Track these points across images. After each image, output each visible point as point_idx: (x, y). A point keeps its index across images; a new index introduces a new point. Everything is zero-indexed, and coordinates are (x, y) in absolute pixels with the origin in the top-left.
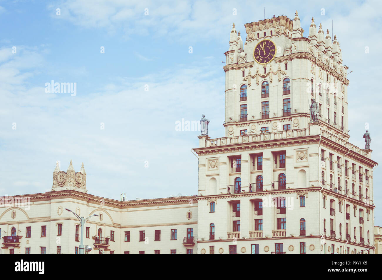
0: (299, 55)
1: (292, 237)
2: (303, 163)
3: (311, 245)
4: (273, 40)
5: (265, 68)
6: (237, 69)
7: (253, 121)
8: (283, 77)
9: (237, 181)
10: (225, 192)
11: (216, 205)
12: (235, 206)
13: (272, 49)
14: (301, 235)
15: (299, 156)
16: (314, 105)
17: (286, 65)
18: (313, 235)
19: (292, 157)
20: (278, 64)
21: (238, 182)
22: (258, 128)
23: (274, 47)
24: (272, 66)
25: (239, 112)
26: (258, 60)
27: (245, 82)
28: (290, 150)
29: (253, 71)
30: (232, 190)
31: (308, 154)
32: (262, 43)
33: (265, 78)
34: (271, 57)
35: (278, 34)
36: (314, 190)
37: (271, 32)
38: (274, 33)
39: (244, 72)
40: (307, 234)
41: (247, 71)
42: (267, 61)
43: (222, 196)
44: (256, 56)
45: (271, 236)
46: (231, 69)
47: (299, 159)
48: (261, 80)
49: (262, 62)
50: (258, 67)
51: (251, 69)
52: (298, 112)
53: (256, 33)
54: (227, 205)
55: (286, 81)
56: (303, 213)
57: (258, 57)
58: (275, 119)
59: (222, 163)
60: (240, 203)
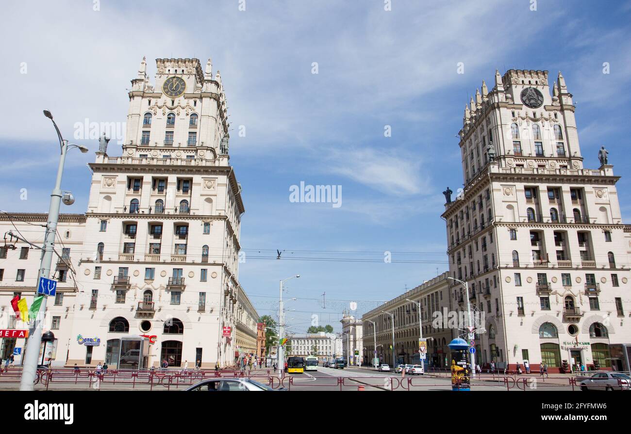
0: (210, 95)
1: (193, 264)
2: (210, 192)
3: (213, 273)
4: (185, 78)
5: (173, 102)
6: (143, 97)
7: (156, 148)
8: (191, 112)
10: (121, 211)
11: (108, 224)
12: (130, 227)
13: (182, 85)
14: (202, 262)
15: (206, 185)
17: (195, 103)
18: (216, 262)
19: (199, 184)
20: (187, 100)
21: (135, 204)
22: (160, 155)
23: (184, 84)
24: (181, 100)
25: (140, 137)
26: (167, 93)
27: (150, 110)
28: (197, 178)
29: (160, 102)
30: (128, 211)
31: (217, 183)
32: (172, 78)
33: (173, 111)
34: (180, 93)
35: (190, 74)
36: (220, 218)
37: (183, 71)
38: (185, 72)
39: (150, 102)
40: (210, 261)
41: (153, 101)
42: (176, 95)
43: (116, 215)
44: (164, 89)
45: (170, 261)
46: (138, 96)
47: (206, 188)
48: (168, 111)
49: (171, 95)
50: (166, 99)
51: (158, 99)
52: (204, 145)
53: (167, 69)
54: (121, 224)
55: (194, 116)
56: (206, 240)
57: (166, 90)
58: (179, 148)
59: (120, 182)
60: (136, 225)
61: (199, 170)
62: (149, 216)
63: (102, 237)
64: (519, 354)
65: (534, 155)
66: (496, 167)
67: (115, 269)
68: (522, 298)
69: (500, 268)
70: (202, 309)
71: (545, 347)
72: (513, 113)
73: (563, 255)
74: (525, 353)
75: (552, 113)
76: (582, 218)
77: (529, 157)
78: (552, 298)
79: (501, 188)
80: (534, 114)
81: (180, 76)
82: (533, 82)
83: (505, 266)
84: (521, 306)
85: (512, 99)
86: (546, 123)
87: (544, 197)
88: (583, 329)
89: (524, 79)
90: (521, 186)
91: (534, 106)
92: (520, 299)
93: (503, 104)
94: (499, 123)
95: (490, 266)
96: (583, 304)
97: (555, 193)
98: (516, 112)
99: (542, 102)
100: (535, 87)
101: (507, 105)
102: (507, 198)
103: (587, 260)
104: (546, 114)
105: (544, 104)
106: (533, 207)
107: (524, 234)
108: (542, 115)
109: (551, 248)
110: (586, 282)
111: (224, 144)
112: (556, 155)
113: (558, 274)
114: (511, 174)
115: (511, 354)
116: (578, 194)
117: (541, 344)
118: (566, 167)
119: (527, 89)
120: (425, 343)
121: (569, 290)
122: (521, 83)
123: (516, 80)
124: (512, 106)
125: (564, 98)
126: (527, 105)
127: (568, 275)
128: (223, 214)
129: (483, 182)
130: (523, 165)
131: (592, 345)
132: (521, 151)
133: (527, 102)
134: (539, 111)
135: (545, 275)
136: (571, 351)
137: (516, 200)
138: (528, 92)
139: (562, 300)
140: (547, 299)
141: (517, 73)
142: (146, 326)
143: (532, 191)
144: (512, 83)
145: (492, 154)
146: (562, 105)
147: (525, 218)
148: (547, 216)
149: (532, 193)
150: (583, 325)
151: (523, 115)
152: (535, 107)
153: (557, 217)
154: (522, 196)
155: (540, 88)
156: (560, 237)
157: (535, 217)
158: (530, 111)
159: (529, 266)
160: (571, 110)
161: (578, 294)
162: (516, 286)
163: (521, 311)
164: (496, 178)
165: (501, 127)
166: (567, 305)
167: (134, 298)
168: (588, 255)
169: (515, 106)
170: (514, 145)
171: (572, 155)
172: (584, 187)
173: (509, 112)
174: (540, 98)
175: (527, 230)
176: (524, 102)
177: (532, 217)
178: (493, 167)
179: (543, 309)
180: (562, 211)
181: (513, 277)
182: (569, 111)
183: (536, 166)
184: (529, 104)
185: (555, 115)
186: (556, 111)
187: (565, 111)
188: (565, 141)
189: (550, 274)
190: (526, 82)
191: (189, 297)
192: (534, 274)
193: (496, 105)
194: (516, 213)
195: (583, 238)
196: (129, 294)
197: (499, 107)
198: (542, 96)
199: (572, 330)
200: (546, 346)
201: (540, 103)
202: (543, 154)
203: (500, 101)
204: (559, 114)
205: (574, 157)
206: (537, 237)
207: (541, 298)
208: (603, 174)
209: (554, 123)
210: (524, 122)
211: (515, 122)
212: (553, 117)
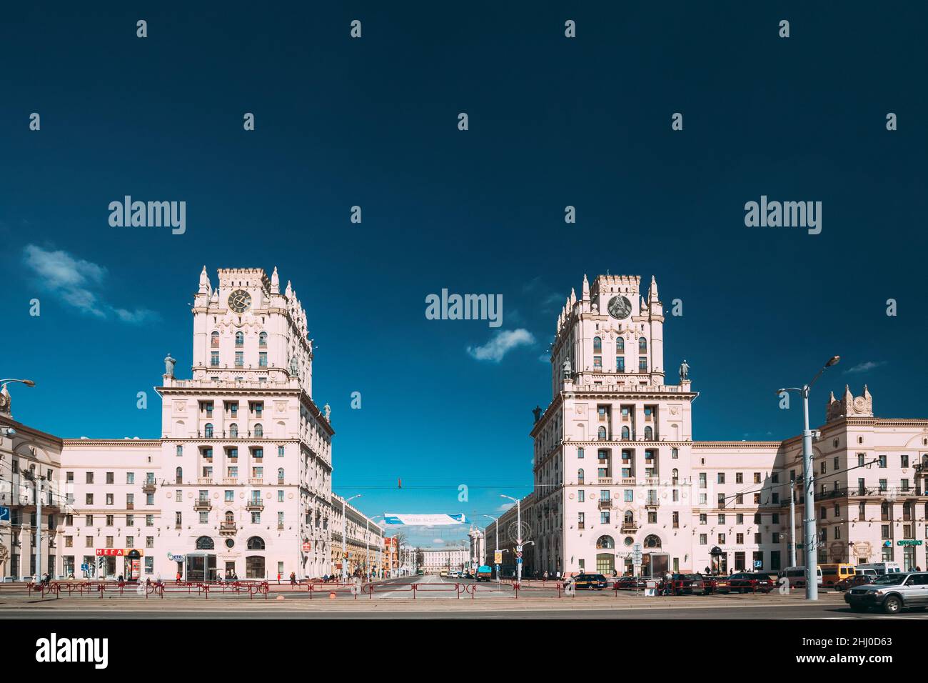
0: (277, 310)
1: (270, 486)
2: (283, 415)
3: (290, 494)
4: (250, 291)
5: (240, 319)
6: (208, 313)
7: (226, 369)
8: (259, 330)
9: (209, 427)
10: (195, 436)
11: (183, 449)
12: (206, 452)
13: (247, 299)
14: (279, 484)
15: (278, 408)
16: (294, 360)
17: (263, 319)
18: (292, 484)
19: (271, 408)
20: (254, 316)
22: (232, 376)
23: (250, 299)
24: (248, 317)
25: (209, 359)
26: (232, 309)
27: (217, 328)
28: (268, 401)
29: (227, 319)
30: (203, 434)
31: (288, 406)
32: (237, 292)
33: (241, 329)
34: (246, 308)
35: (256, 287)
36: (294, 441)
37: (248, 283)
38: (250, 285)
39: (215, 318)
40: (286, 483)
41: (219, 318)
42: (243, 311)
43: (191, 440)
44: (230, 304)
45: (247, 483)
46: (202, 312)
47: (278, 411)
48: (235, 330)
49: (237, 311)
50: (232, 316)
51: (224, 316)
52: (276, 366)
53: (231, 282)
54: (197, 450)
55: (263, 335)
56: (281, 462)
57: (232, 306)
58: (250, 370)
59: (190, 406)
60: (212, 449)
61: (269, 392)
62: (224, 440)
63: (179, 462)
64: (576, 562)
65: (614, 371)
67: (195, 493)
69: (564, 486)
70: (281, 527)
71: (601, 557)
73: (630, 472)
74: (582, 562)
75: (639, 325)
76: (653, 435)
77: (609, 373)
78: (612, 513)
79: (574, 406)
80: (620, 326)
81: (244, 289)
82: (623, 290)
83: (570, 483)
84: (582, 521)
85: (598, 309)
86: (632, 336)
87: (617, 414)
89: (613, 286)
90: (593, 403)
91: (620, 317)
92: (582, 514)
93: (587, 316)
94: (581, 337)
95: (559, 484)
96: (641, 518)
97: (629, 410)
98: (601, 323)
99: (629, 312)
100: (624, 295)
101: (591, 316)
102: (579, 417)
103: (652, 476)
104: (632, 326)
105: (632, 314)
106: (605, 425)
107: (592, 452)
108: (627, 327)
109: (618, 465)
110: (647, 498)
111: (293, 365)
112: (637, 370)
115: (568, 563)
116: (652, 410)
117: (597, 555)
118: (645, 383)
119: (615, 298)
121: (630, 505)
122: (610, 290)
123: (605, 287)
124: (597, 317)
125: (653, 307)
126: (613, 316)
127: (631, 491)
128: (296, 437)
129: (557, 401)
131: (643, 554)
132: (601, 367)
133: (614, 313)
134: (626, 322)
135: (608, 491)
136: (625, 560)
137: (587, 419)
138: (616, 301)
139: (622, 515)
140: (608, 514)
142: (230, 543)
143: (605, 408)
144: (600, 290)
146: (650, 315)
147: (595, 437)
148: (617, 434)
149: (605, 411)
150: (638, 537)
151: (608, 328)
152: (622, 318)
153: (628, 435)
154: (594, 415)
155: (629, 296)
156: (629, 454)
157: (605, 435)
158: (616, 322)
159: (594, 483)
160: (658, 320)
161: (638, 509)
162: (579, 502)
163: (582, 526)
165: (583, 341)
166: (626, 519)
167: (216, 518)
168: (653, 472)
169: (600, 317)
170: (594, 360)
171: (654, 370)
172: (659, 404)
173: (593, 324)
174: (628, 308)
176: (611, 312)
177: (603, 435)
178: (567, 385)
179: (603, 523)
180: (634, 428)
181: (576, 493)
183: (615, 383)
184: (615, 315)
185: (642, 326)
186: (643, 322)
187: (653, 322)
188: (648, 355)
189: (614, 491)
190: (616, 290)
191: (268, 516)
192: (597, 491)
194: (586, 432)
195: (652, 454)
196: (211, 515)
197: (582, 319)
198: (630, 306)
199: (629, 541)
200: (603, 556)
201: (627, 314)
202: (623, 369)
203: (584, 312)
204: (647, 325)
205: (655, 372)
206: (605, 454)
207: (601, 512)
208: (680, 391)
209: (639, 336)
210: (607, 336)
211: (598, 335)
212: (640, 328)
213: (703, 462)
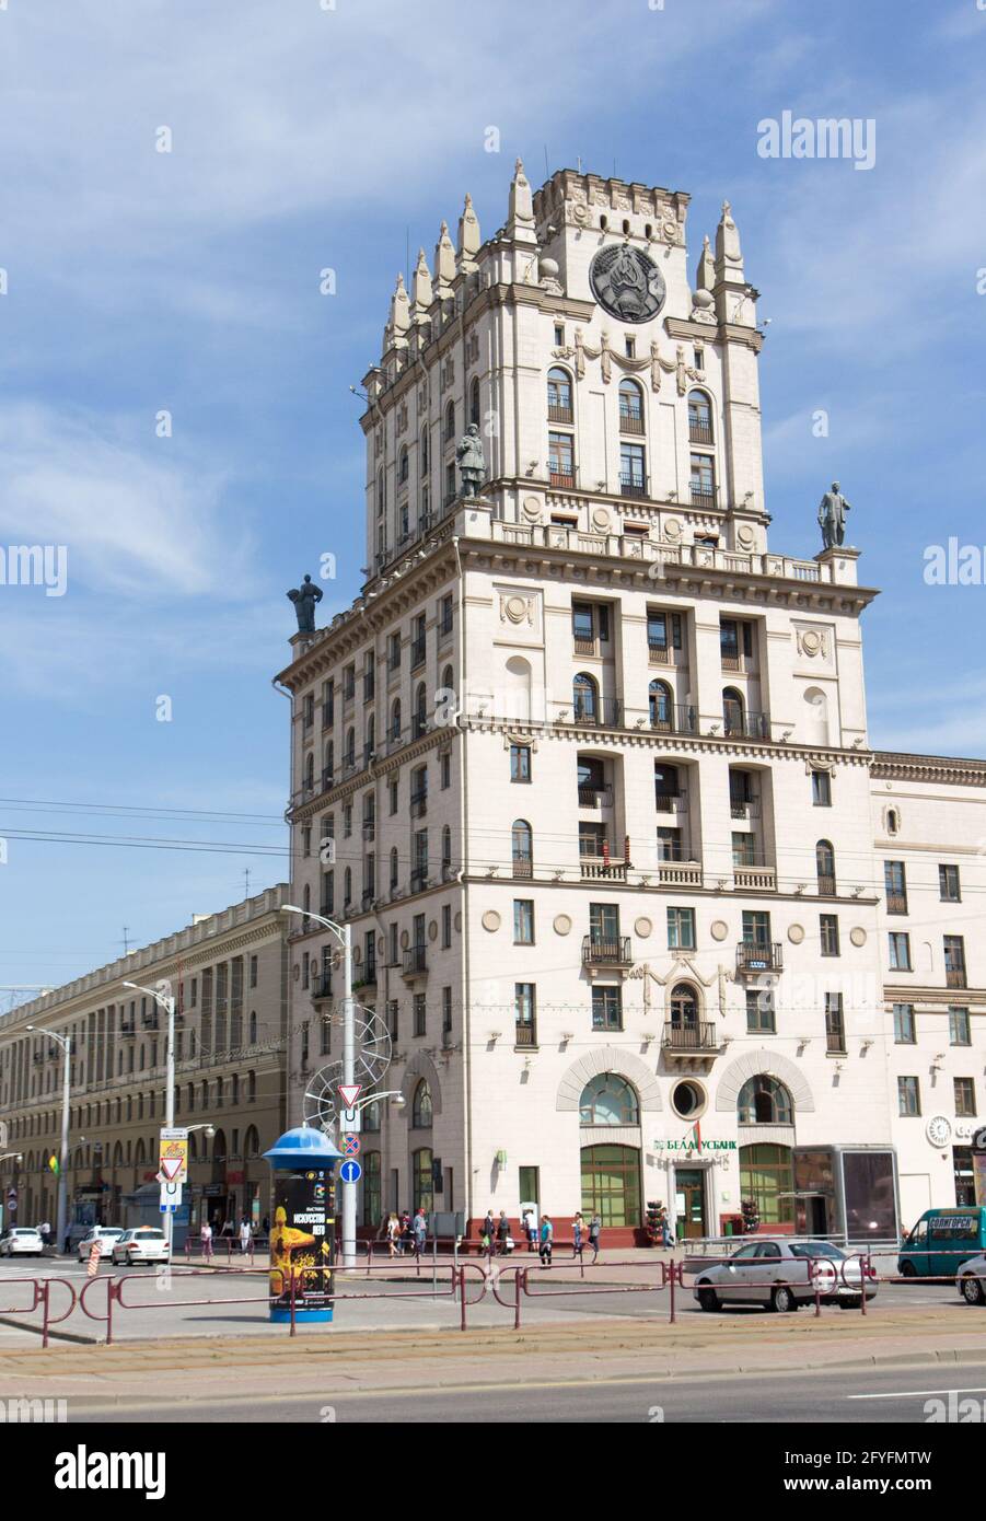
64: (510, 1181)
65: (615, 488)
66: (483, 517)
68: (532, 986)
69: (467, 880)
71: (597, 1159)
72: (559, 331)
73: (677, 844)
74: (529, 1179)
75: (688, 348)
77: (598, 496)
78: (631, 991)
79: (494, 594)
80: (630, 343)
82: (637, 228)
83: (483, 873)
84: (526, 1015)
85: (561, 277)
86: (668, 382)
87: (634, 637)
88: (720, 1096)
89: (607, 211)
90: (560, 593)
91: (631, 314)
92: (526, 990)
93: (529, 294)
94: (508, 361)
95: (434, 871)
96: (725, 1013)
97: (672, 629)
98: (570, 326)
99: (659, 303)
100: (641, 245)
101: (540, 296)
102: (511, 633)
103: (753, 863)
104: (668, 349)
105: (666, 311)
106: (597, 670)
107: (558, 763)
108: (653, 350)
109: (642, 817)
110: (741, 940)
112: (685, 497)
113: (656, 907)
114: (531, 549)
115: (481, 1182)
116: (742, 638)
117: (582, 1149)
118: (714, 541)
119: (613, 250)
120: (184, 1145)
121: (687, 963)
122: (597, 224)
123: (581, 211)
124: (559, 305)
125: (732, 300)
126: (608, 307)
127: (689, 913)
129: (431, 569)
130: (574, 522)
131: (741, 1148)
132: (574, 469)
133: (610, 297)
134: (648, 334)
135: (613, 909)
136: (678, 1172)
137: (538, 642)
138: (617, 262)
139: (661, 998)
140: (616, 992)
141: (586, 187)
143: (596, 614)
144: (567, 219)
145: (475, 470)
146: (721, 325)
147: (565, 708)
148: (637, 706)
149: (597, 620)
150: (720, 1084)
151: (592, 342)
152: (635, 318)
153: (671, 711)
154: (561, 628)
155: (656, 253)
156: (673, 783)
157: (597, 706)
158: (618, 330)
159: (565, 878)
160: (748, 345)
161: (712, 979)
162: (516, 944)
163: (527, 1033)
164: (480, 558)
165: (515, 376)
166: (675, 1015)
168: (754, 847)
169: (568, 306)
170: (552, 445)
171: (738, 502)
172: (763, 617)
173: (547, 323)
175: (571, 748)
176: (599, 295)
177: (588, 707)
178: (473, 518)
179: (598, 1027)
180: (688, 691)
181: (508, 912)
182: (743, 349)
183: (619, 530)
184: (616, 306)
185: (698, 355)
186: (701, 343)
187: (732, 347)
188: (718, 451)
189: (632, 908)
190: (615, 223)
192: (577, 904)
193: (503, 294)
194: (537, 689)
195: (747, 788)
197: (512, 303)
199: (686, 1099)
200: (600, 1156)
201: (652, 307)
202: (644, 488)
203: (519, 280)
204: (710, 353)
205: (742, 509)
206: (598, 778)
207: (594, 987)
208: (826, 579)
209: (690, 385)
210: (592, 369)
211: (562, 363)
212: (689, 361)
213: (892, 825)
